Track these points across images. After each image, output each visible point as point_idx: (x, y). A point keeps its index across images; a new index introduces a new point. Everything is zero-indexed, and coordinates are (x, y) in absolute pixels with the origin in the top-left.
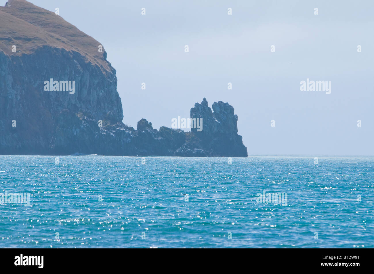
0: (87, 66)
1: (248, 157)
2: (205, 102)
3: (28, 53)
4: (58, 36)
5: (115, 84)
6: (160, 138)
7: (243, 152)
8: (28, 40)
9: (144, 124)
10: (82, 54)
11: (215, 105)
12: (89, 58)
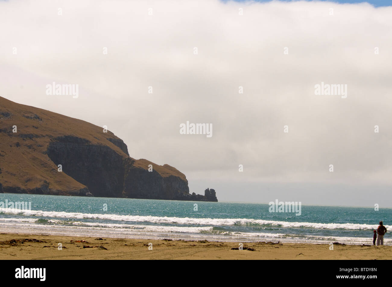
0: (181, 180)
1: (218, 202)
2: (208, 189)
3: (168, 176)
4: (175, 173)
5: (188, 184)
6: (197, 197)
7: (216, 201)
8: (168, 174)
9: (194, 193)
10: (180, 177)
11: (211, 190)
12: (182, 178)
